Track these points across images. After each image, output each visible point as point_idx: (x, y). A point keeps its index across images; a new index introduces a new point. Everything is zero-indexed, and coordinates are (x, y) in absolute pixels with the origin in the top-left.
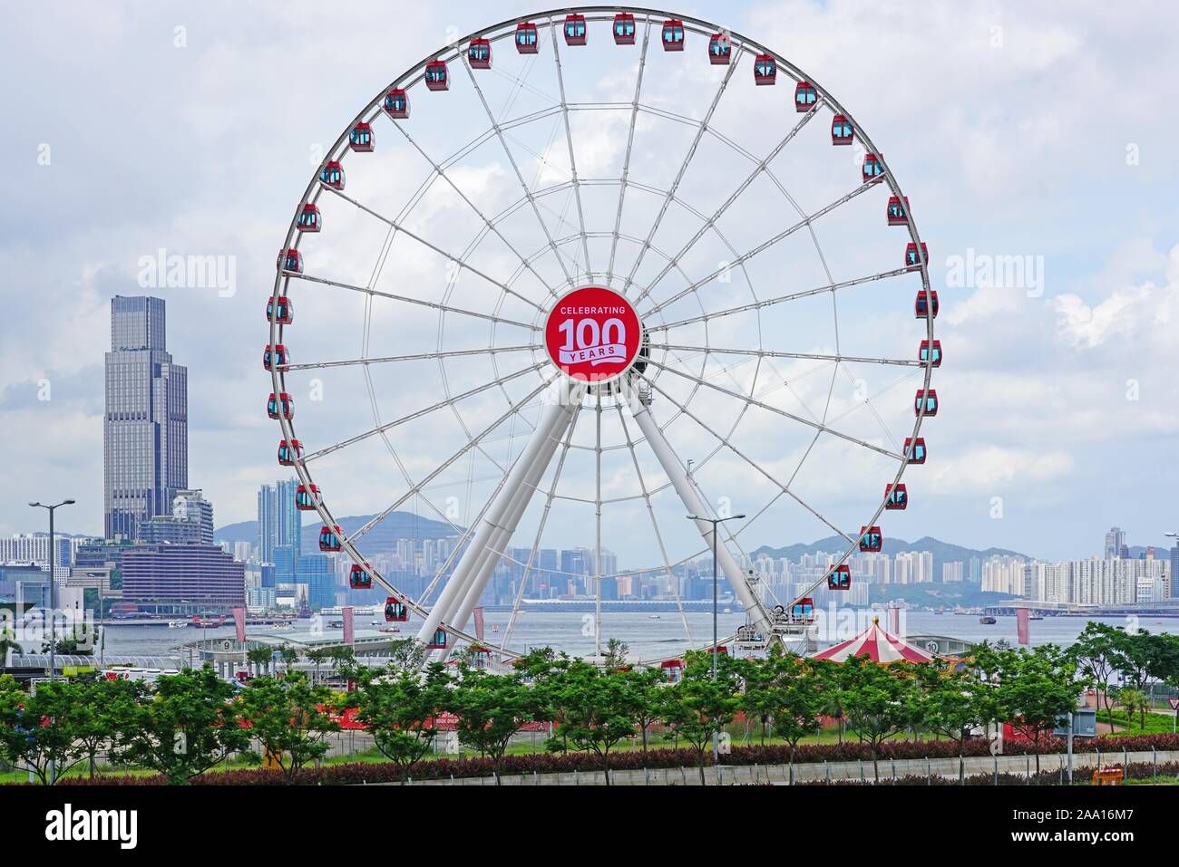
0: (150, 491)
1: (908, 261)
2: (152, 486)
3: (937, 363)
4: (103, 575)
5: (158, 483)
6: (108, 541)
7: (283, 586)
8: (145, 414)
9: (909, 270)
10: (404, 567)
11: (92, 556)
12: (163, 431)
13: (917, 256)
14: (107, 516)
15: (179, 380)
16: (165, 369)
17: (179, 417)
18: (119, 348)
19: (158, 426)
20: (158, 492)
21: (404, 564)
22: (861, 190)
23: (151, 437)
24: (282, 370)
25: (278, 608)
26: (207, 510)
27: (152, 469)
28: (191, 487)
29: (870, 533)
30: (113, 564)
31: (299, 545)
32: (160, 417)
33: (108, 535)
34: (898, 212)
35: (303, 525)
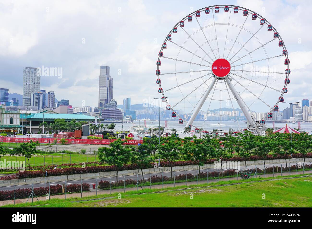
0: (106, 99)
1: (283, 54)
2: (107, 98)
3: (290, 73)
4: (98, 114)
5: (108, 98)
6: (99, 108)
7: (127, 116)
8: (106, 86)
9: (283, 55)
10: (147, 113)
11: (97, 110)
12: (109, 89)
13: (285, 52)
14: (99, 104)
15: (112, 80)
16: (109, 78)
17: (111, 87)
18: (102, 75)
19: (108, 88)
20: (108, 99)
21: (147, 112)
22: (274, 40)
23: (107, 90)
24: (159, 75)
25: (127, 120)
26: (116, 103)
27: (107, 95)
28: (113, 99)
29: (276, 107)
30: (100, 112)
31: (130, 109)
32: (108, 87)
33: (99, 107)
34: (281, 44)
35: (131, 105)
